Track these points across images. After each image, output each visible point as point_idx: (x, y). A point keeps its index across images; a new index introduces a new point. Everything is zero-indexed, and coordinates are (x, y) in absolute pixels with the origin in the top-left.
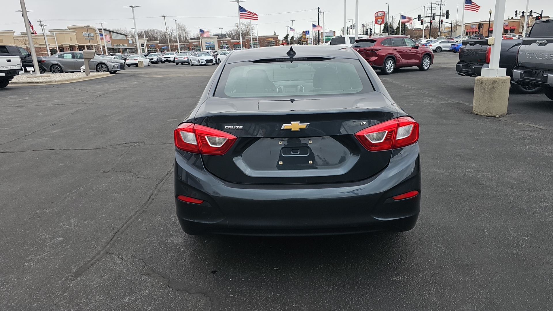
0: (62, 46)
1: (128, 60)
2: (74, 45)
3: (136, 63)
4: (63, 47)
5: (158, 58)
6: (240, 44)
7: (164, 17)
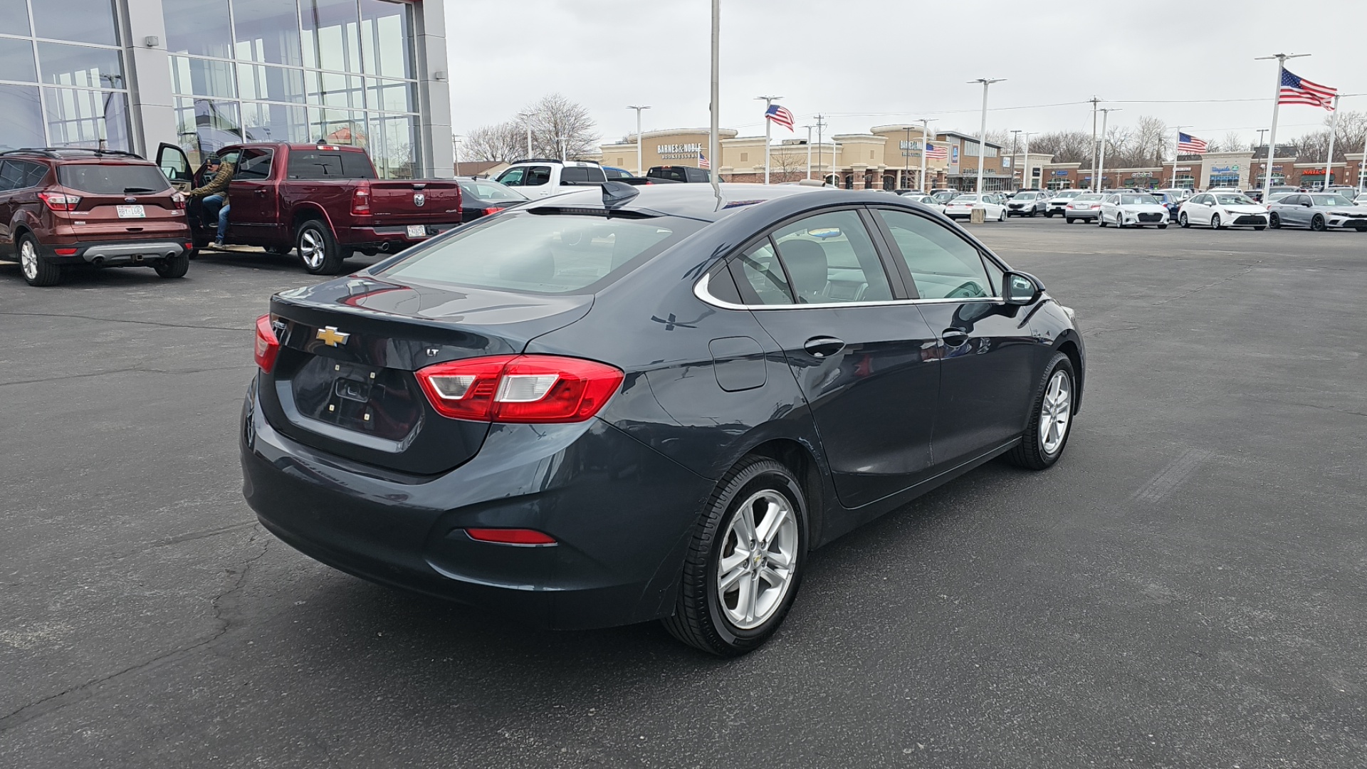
0: (852, 170)
1: (952, 205)
2: (876, 168)
3: (969, 213)
4: (852, 173)
5: (1037, 204)
6: (1325, 174)
7: (1095, 101)
